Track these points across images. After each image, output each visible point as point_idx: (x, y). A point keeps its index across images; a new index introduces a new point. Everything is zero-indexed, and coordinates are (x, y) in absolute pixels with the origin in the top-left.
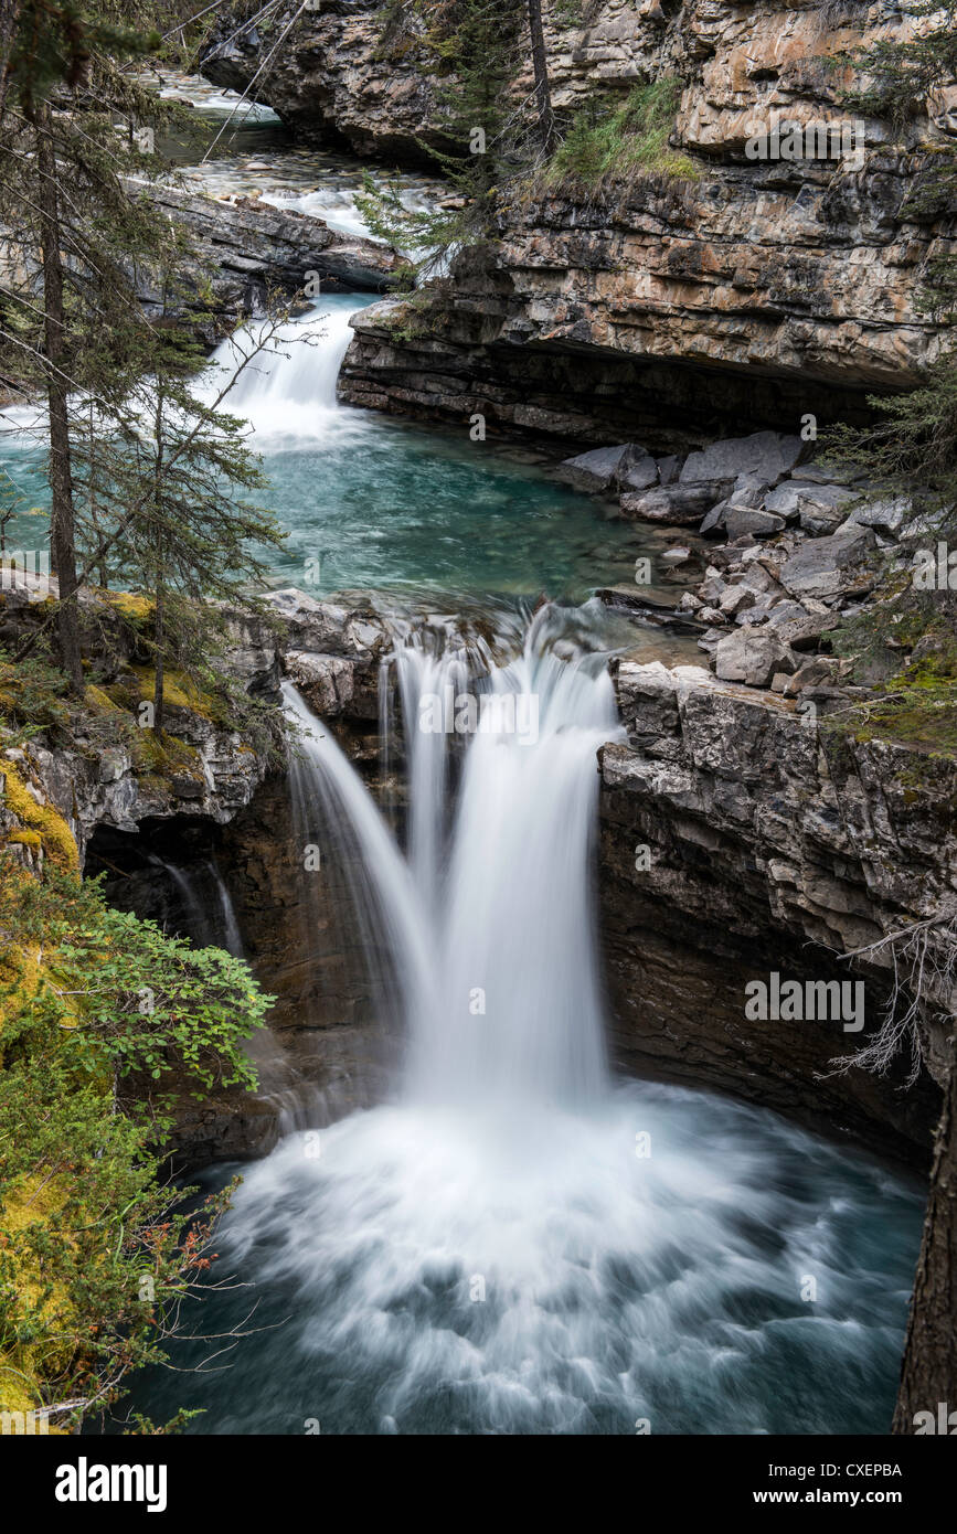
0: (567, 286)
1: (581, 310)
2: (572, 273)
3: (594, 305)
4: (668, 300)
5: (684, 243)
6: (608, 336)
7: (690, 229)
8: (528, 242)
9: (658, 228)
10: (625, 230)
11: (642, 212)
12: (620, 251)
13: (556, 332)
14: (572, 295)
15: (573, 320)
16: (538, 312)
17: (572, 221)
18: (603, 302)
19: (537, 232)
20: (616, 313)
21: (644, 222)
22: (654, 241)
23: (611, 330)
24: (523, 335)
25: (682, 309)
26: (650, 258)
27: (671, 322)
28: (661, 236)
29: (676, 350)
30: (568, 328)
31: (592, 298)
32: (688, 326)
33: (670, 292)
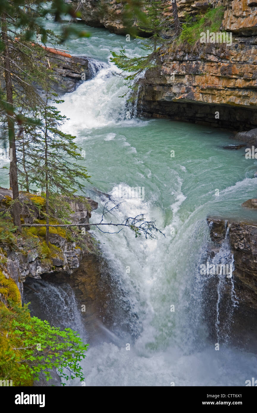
0: (185, 80)
1: (190, 88)
2: (187, 76)
3: (195, 87)
4: (220, 84)
5: (226, 65)
6: (200, 98)
7: (228, 60)
8: (171, 66)
9: (216, 60)
10: (205, 61)
11: (211, 54)
12: (203, 68)
13: (182, 96)
14: (187, 83)
15: (187, 92)
16: (175, 90)
17: (186, 58)
18: (198, 86)
19: (174, 62)
20: (202, 89)
21: (211, 58)
22: (215, 64)
23: (201, 95)
24: (170, 97)
25: (226, 87)
26: (213, 70)
27: (222, 92)
28: (217, 62)
29: (224, 102)
30: (186, 95)
31: (194, 84)
32: (228, 93)
33: (221, 82)
